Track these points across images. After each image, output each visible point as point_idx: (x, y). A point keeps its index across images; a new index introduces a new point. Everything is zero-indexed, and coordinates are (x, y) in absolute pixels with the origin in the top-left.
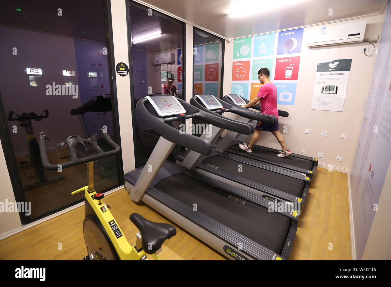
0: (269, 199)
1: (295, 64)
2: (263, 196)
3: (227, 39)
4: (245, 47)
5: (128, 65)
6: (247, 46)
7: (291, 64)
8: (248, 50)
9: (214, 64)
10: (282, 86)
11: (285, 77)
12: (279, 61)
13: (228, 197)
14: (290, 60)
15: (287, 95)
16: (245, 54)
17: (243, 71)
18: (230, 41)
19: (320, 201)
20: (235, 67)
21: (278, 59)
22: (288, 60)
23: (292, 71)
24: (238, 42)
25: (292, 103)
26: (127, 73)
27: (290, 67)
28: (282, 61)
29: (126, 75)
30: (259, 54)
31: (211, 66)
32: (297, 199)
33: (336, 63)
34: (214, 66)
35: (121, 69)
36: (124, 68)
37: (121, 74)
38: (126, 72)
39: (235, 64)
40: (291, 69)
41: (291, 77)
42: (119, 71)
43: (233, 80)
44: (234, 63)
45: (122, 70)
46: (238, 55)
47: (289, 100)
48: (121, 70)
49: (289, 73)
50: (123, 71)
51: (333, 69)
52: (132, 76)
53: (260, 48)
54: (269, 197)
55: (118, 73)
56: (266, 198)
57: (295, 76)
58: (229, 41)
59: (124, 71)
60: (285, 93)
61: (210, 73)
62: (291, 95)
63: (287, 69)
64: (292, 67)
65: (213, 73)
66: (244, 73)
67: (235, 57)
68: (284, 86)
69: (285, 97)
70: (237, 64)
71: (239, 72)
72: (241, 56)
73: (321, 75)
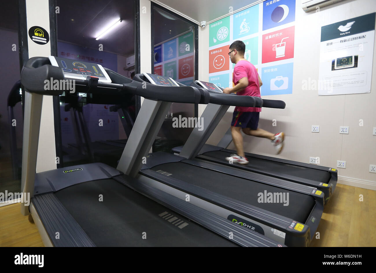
0: (240, 224)
1: (288, 37)
2: (230, 218)
3: (201, 24)
4: (222, 30)
5: (49, 31)
6: (224, 28)
7: (283, 38)
8: (226, 33)
9: (189, 57)
10: (272, 70)
11: (276, 57)
12: (267, 38)
13: (159, 215)
14: (281, 34)
15: (282, 80)
16: (223, 38)
17: (222, 60)
18: (204, 25)
19: (347, 235)
20: (212, 57)
21: (264, 36)
22: (278, 34)
23: (284, 47)
24: (214, 25)
25: (289, 91)
26: (47, 41)
27: (281, 43)
28: (270, 37)
29: (44, 44)
30: (240, 34)
31: (184, 61)
32: (293, 224)
33: (350, 25)
34: (188, 60)
35: (36, 34)
36: (41, 34)
37: (37, 40)
38: (46, 39)
39: (212, 53)
40: (283, 45)
41: (284, 56)
42: (33, 37)
43: (210, 72)
44: (210, 51)
45: (38, 36)
46: (215, 41)
47: (285, 86)
48: (36, 36)
49: (280, 51)
50: (40, 37)
51: (346, 33)
52: (54, 46)
53: (241, 27)
54: (239, 220)
55: (32, 38)
56: (235, 221)
57: (289, 54)
58: (202, 26)
59: (42, 37)
60: (278, 78)
61: (184, 69)
62: (286, 80)
63: (278, 46)
64: (285, 43)
65: (188, 68)
66: (223, 62)
67: (211, 44)
68: (276, 69)
69: (279, 83)
70: (214, 52)
71: (216, 61)
72: (218, 42)
73: (328, 44)
